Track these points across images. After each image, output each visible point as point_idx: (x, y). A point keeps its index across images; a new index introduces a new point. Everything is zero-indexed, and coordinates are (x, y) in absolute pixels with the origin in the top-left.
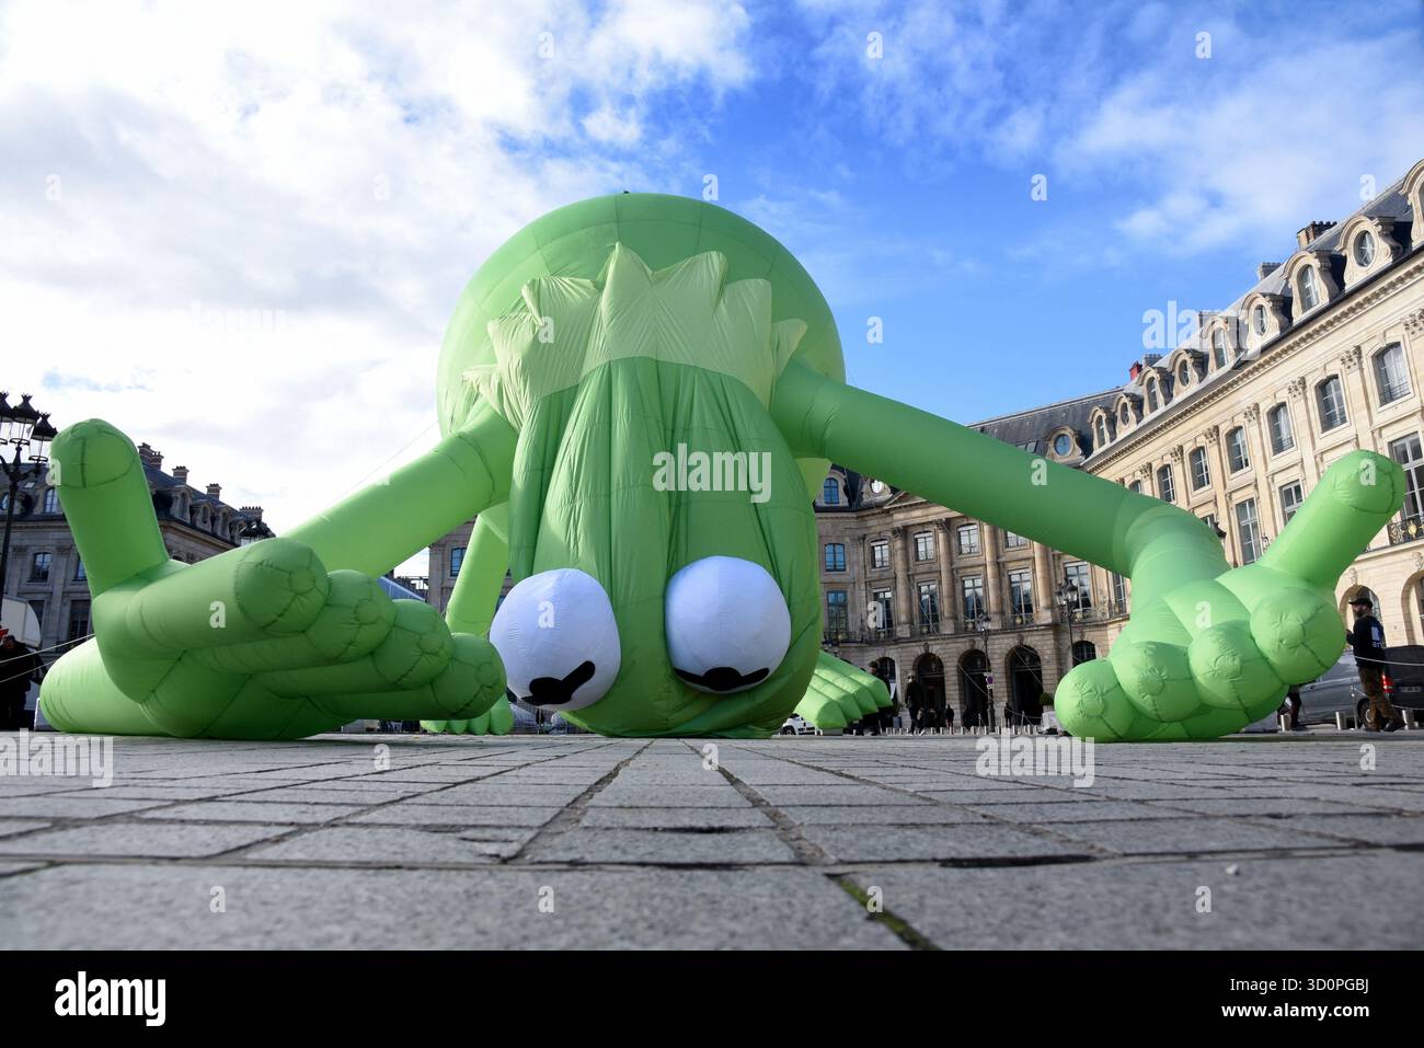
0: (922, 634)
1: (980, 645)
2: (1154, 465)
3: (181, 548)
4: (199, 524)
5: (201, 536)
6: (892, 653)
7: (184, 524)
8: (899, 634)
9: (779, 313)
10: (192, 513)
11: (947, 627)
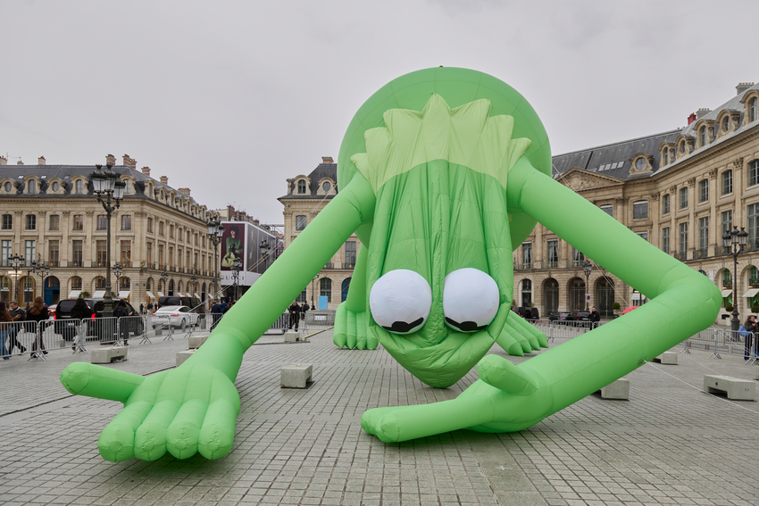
0: (548, 267)
1: (581, 274)
2: (697, 179)
3: (152, 213)
4: (160, 200)
5: (162, 206)
6: (529, 276)
7: (152, 200)
8: (535, 267)
9: (515, 134)
10: (155, 194)
11: (562, 265)
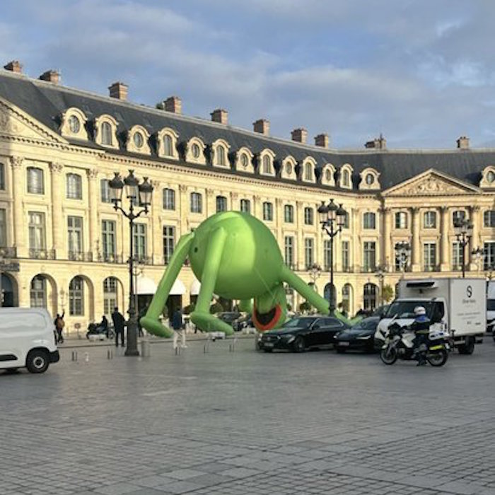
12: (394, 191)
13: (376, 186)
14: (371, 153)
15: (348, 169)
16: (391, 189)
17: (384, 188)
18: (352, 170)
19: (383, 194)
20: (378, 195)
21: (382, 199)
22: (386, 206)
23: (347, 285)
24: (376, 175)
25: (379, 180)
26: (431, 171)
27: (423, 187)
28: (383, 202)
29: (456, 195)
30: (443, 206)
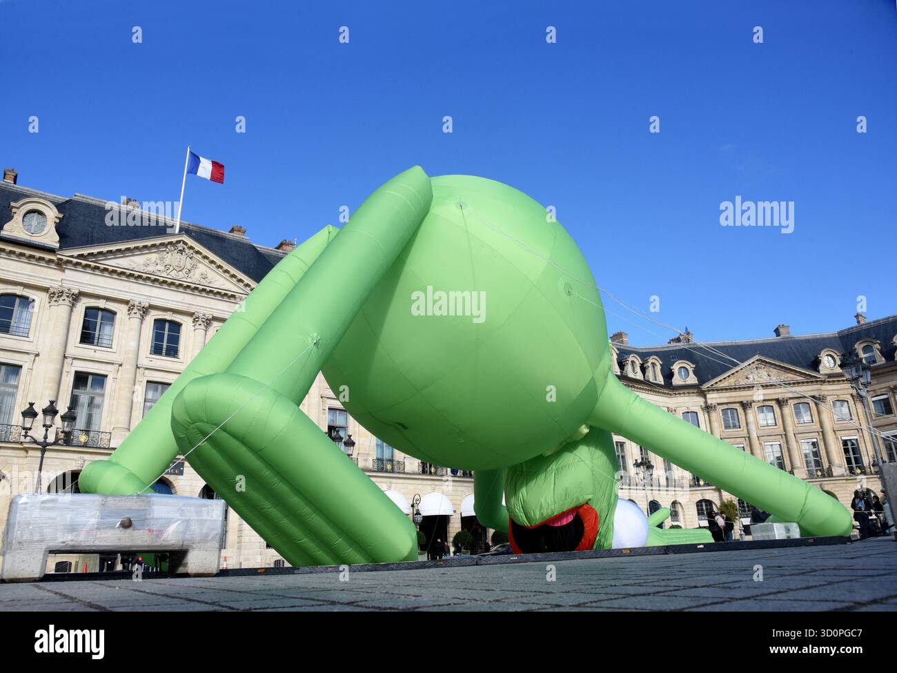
12: (716, 383)
13: (692, 380)
14: (678, 348)
15: (656, 362)
16: (713, 382)
17: (702, 381)
18: (661, 363)
19: (705, 387)
20: (698, 390)
21: (703, 394)
22: (709, 402)
23: (674, 503)
24: (690, 367)
25: (695, 372)
26: (757, 357)
27: (751, 376)
28: (705, 397)
29: (794, 383)
30: (780, 397)
